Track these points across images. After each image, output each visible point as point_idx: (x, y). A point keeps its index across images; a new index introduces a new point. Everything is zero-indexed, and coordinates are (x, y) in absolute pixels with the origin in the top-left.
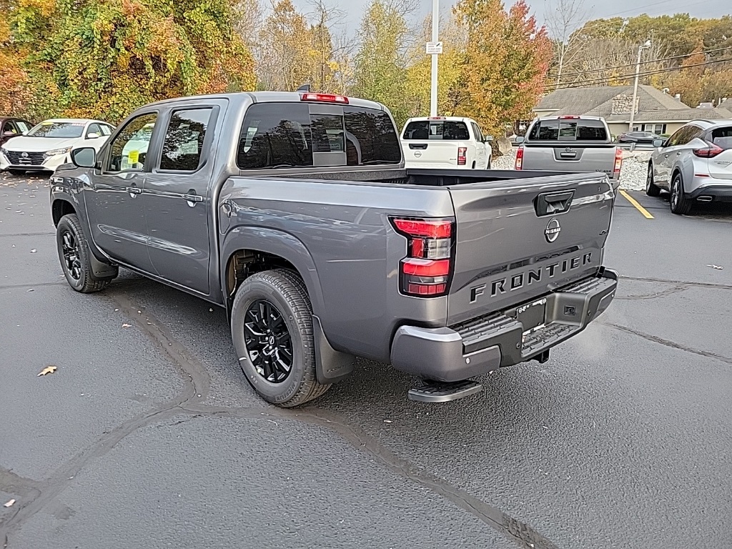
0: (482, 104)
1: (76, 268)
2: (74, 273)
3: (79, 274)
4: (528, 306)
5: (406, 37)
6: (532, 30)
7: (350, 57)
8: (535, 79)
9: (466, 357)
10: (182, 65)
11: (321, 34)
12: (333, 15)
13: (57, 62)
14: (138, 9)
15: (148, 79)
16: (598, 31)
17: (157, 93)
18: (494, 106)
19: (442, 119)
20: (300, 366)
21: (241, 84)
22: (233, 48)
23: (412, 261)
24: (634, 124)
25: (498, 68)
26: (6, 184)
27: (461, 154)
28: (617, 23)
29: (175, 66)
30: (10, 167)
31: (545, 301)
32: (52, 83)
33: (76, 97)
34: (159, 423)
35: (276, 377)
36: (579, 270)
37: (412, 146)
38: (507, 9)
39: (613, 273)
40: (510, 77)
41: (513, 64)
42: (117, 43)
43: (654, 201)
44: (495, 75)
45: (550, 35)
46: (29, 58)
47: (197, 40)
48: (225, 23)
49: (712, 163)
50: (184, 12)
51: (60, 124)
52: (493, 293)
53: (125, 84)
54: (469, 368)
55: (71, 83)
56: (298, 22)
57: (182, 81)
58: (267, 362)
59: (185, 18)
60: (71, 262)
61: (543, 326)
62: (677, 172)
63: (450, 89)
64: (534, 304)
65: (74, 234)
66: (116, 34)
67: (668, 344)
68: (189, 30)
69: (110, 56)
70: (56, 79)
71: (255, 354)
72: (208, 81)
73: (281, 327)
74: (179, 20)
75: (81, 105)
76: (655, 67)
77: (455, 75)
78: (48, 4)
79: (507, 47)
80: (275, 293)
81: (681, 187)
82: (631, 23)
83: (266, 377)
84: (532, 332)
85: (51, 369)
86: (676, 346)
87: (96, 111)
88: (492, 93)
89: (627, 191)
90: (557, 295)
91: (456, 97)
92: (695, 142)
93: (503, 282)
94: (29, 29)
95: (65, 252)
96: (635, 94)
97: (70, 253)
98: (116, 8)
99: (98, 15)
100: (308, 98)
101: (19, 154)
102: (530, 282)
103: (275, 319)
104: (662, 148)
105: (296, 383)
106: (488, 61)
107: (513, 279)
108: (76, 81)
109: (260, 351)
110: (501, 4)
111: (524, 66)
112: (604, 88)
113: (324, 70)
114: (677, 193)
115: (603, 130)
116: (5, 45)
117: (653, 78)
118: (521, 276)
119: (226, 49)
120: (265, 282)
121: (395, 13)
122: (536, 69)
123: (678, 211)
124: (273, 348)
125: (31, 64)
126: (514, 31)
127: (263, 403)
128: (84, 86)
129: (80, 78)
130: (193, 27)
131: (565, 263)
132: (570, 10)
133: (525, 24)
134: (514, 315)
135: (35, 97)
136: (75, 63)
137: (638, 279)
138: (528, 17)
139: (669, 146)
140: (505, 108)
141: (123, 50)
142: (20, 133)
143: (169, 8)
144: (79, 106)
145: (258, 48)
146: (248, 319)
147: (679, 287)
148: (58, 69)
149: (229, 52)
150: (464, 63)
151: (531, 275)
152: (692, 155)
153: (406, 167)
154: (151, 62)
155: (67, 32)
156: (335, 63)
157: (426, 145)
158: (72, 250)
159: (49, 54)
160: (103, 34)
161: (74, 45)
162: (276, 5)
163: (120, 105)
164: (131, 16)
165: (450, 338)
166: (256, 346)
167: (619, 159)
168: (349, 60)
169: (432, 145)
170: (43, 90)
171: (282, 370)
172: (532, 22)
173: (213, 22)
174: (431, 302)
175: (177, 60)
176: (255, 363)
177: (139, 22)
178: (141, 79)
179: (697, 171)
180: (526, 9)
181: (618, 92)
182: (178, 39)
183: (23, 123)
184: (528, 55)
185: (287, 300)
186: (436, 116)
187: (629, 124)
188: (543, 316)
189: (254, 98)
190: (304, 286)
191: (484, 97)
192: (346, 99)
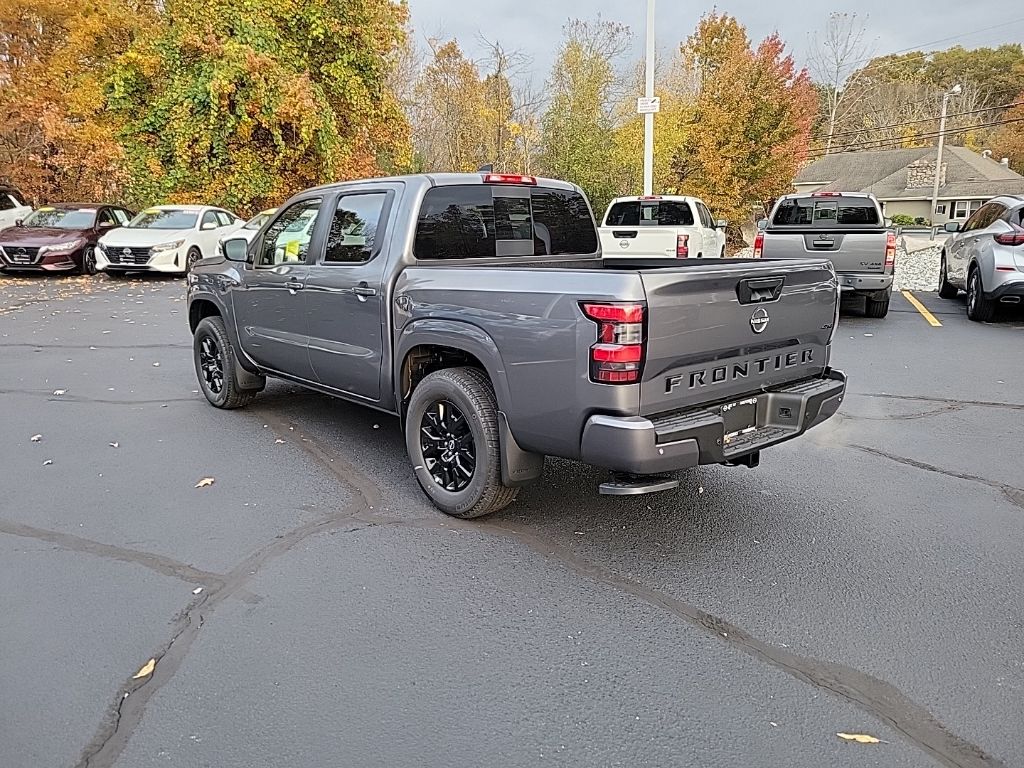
0: (718, 177)
1: (216, 380)
2: (214, 386)
3: (221, 387)
4: (734, 405)
5: (611, 88)
6: (787, 75)
7: (536, 117)
8: (793, 141)
9: (660, 448)
10: (319, 133)
11: (497, 86)
12: (514, 62)
13: (161, 134)
14: (265, 65)
15: (276, 153)
16: (887, 72)
17: (285, 170)
18: (735, 179)
19: (657, 198)
20: (484, 469)
21: (393, 157)
22: (384, 110)
23: (603, 347)
24: (938, 201)
25: (741, 129)
26: (105, 288)
27: (682, 244)
28: (916, 60)
29: (311, 136)
30: (109, 266)
31: (755, 400)
32: (154, 160)
33: (184, 177)
34: (333, 531)
35: (456, 485)
36: (797, 368)
37: (617, 234)
38: (754, 48)
39: (841, 374)
40: (757, 138)
41: (762, 122)
42: (237, 109)
43: (947, 305)
44: (736, 138)
45: (816, 78)
46: (125, 129)
47: (337, 100)
48: (374, 78)
49: (1018, 253)
50: (321, 65)
51: (166, 212)
52: (692, 385)
53: (246, 161)
54: (663, 460)
55: (179, 160)
56: (467, 72)
57: (318, 155)
58: (446, 469)
59: (323, 74)
60: (209, 373)
61: (753, 428)
62: (974, 265)
63: (675, 157)
64: (742, 403)
65: (217, 340)
66: (237, 97)
67: (924, 467)
68: (327, 89)
69: (229, 125)
70: (159, 155)
71: (432, 462)
72: (351, 153)
73: (464, 430)
74: (316, 77)
75: (190, 187)
76: (970, 121)
77: (681, 137)
78: (152, 61)
79: (753, 98)
80: (457, 391)
81: (979, 284)
82: (937, 59)
83: (444, 486)
84: (740, 434)
85: (209, 481)
86: (933, 469)
87: (208, 195)
88: (733, 161)
89: (913, 293)
90: (771, 395)
91: (683, 168)
92: (999, 224)
93: (702, 374)
94: (126, 92)
95: (204, 360)
96: (939, 159)
97: (210, 363)
98: (237, 64)
99: (215, 73)
100: (491, 179)
101: (120, 250)
102: (735, 376)
103: (456, 420)
104: (957, 233)
105: (478, 489)
106: (727, 117)
107: (715, 372)
108: (185, 157)
109: (438, 457)
110: (747, 41)
111: (777, 124)
112: (896, 151)
113: (502, 135)
114: (975, 292)
115: (873, 211)
116: (96, 113)
117: (968, 136)
118: (725, 369)
119: (374, 112)
120: (447, 380)
121: (598, 56)
122: (794, 127)
123: (977, 317)
124: (453, 454)
125: (128, 137)
126: (763, 77)
127: (442, 515)
128: (194, 163)
129: (190, 154)
130: (333, 84)
131: (778, 359)
132: (844, 45)
133: (778, 67)
134: (717, 412)
135: (134, 179)
136: (184, 134)
137: (902, 397)
138: (782, 57)
139: (968, 230)
140: (751, 181)
141: (245, 117)
142: (119, 225)
143: (302, 62)
144: (189, 189)
145: (415, 108)
146: (425, 422)
147: (954, 405)
148: (162, 142)
149: (378, 116)
150: (693, 122)
151: (737, 369)
152: (992, 241)
153: (604, 256)
154: (280, 132)
155: (175, 96)
156: (517, 125)
157: (636, 233)
158: (211, 358)
159: (152, 123)
160: (221, 97)
161: (182, 111)
162: (438, 51)
163: (240, 187)
164: (257, 73)
165: (641, 426)
166: (433, 452)
167: (892, 248)
168: (535, 121)
169: (642, 232)
170: (143, 169)
171: (463, 477)
172: (789, 63)
173: (358, 78)
174: (622, 390)
175: (314, 128)
176: (432, 472)
177: (266, 80)
178: (266, 153)
179: (999, 262)
180: (780, 46)
181: (916, 157)
182: (314, 100)
183: (121, 212)
184: (783, 109)
185: (469, 397)
186: (650, 195)
187: (931, 201)
188: (754, 417)
189: (432, 181)
190: (491, 387)
191: (721, 168)
192: (533, 179)
